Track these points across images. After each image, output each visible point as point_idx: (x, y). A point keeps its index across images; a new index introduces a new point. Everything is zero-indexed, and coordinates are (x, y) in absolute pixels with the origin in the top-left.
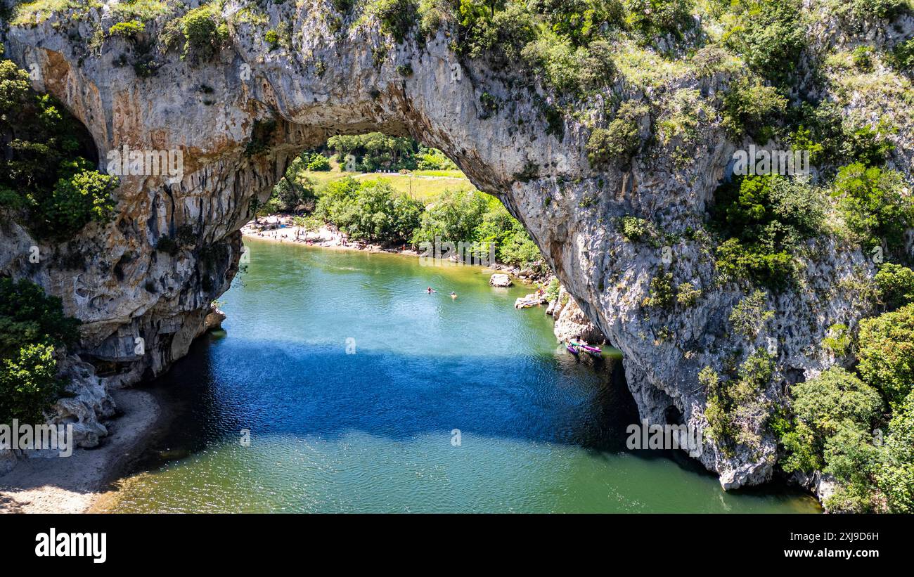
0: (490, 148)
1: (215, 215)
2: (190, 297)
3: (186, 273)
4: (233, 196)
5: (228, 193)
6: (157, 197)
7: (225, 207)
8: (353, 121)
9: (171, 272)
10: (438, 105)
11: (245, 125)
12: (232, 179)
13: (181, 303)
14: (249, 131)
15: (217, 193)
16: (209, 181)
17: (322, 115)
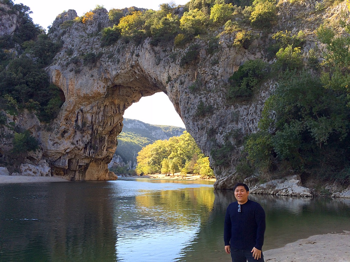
0: (160, 75)
1: (97, 121)
2: (88, 151)
3: (86, 141)
4: (103, 115)
5: (101, 113)
6: (78, 113)
7: (101, 119)
8: (131, 80)
9: (81, 139)
10: (146, 63)
11: (104, 87)
12: (102, 109)
13: (84, 152)
14: (105, 89)
15: (98, 113)
16: (94, 108)
17: (122, 79)
